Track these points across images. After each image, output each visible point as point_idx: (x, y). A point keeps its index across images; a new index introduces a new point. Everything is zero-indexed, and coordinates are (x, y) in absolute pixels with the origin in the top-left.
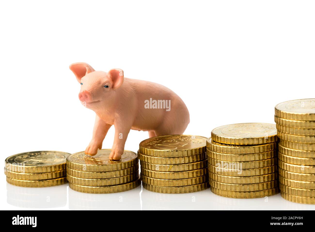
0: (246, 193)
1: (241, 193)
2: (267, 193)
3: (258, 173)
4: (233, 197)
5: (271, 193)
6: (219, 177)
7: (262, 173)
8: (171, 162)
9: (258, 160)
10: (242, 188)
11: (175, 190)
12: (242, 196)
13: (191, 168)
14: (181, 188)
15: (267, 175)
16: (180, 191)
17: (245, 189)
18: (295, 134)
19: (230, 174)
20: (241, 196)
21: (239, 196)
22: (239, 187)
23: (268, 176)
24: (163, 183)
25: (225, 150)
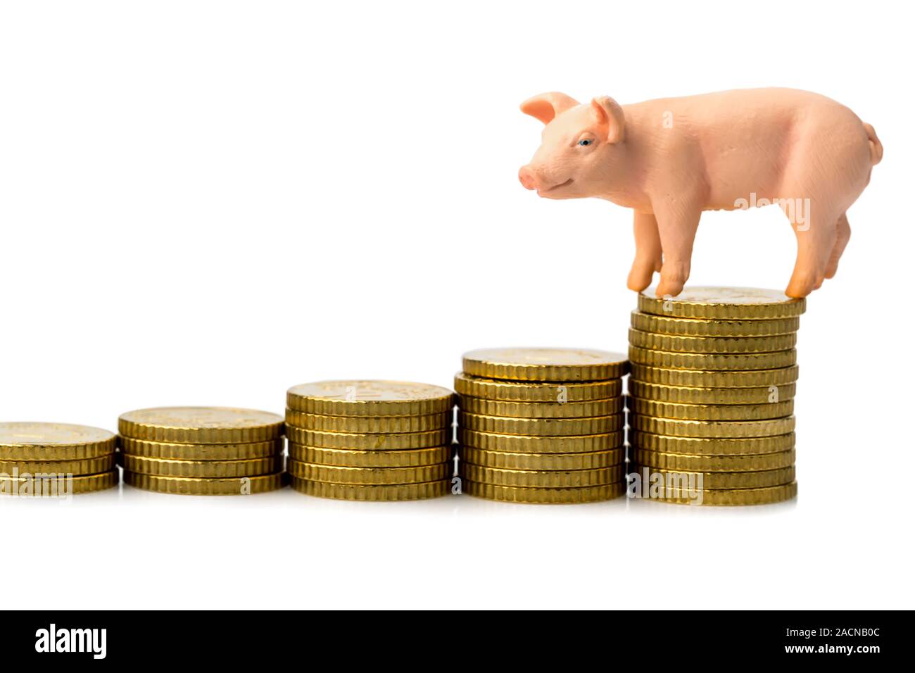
0: (572, 491)
1: (562, 491)
2: (602, 492)
3: (589, 446)
4: (542, 500)
5: (610, 493)
6: (497, 457)
7: (597, 447)
8: (380, 429)
9: (590, 415)
10: (566, 480)
11: (388, 493)
12: (564, 498)
13: (423, 444)
14: (402, 487)
15: (606, 452)
16: (398, 494)
17: (571, 481)
18: (673, 349)
19: (538, 448)
20: (560, 499)
21: (555, 499)
22: (559, 478)
23: (608, 455)
24: (360, 477)
25: (508, 392)
